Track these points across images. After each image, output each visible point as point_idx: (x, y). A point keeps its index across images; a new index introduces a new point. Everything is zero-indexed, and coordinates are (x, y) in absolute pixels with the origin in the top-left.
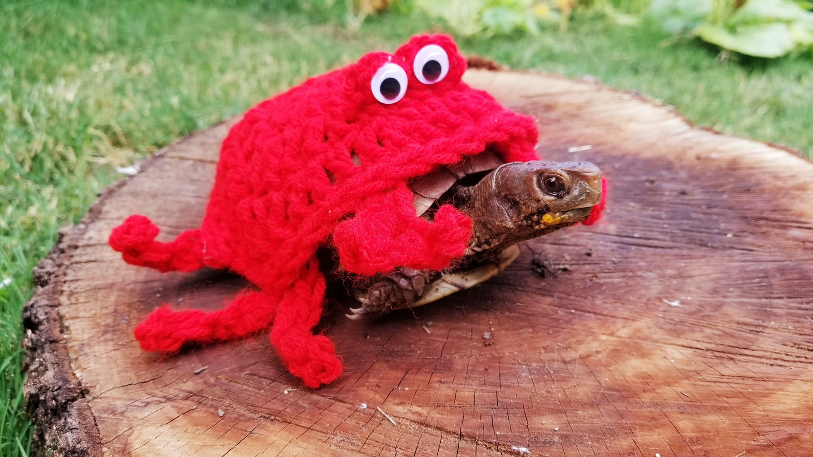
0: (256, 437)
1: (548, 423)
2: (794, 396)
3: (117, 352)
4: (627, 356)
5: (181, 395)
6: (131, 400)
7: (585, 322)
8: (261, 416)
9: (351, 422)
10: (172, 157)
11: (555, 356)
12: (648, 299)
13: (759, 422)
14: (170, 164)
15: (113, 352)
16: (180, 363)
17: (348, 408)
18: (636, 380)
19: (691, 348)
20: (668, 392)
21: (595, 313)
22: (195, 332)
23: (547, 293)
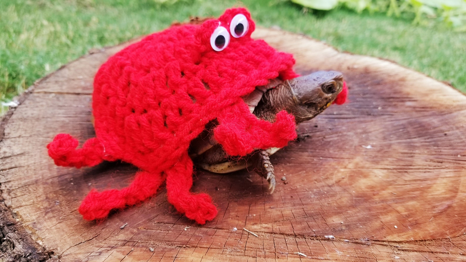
0: (180, 259)
1: (336, 220)
2: (441, 186)
3: (61, 224)
4: (358, 178)
5: (119, 244)
6: (88, 253)
7: (329, 163)
8: (177, 246)
9: (231, 240)
10: (38, 93)
11: (323, 183)
12: (355, 147)
13: (432, 201)
14: (38, 97)
15: (58, 225)
16: (108, 224)
17: (226, 232)
18: (368, 190)
19: (386, 169)
20: (385, 193)
21: (333, 158)
23: (304, 150)
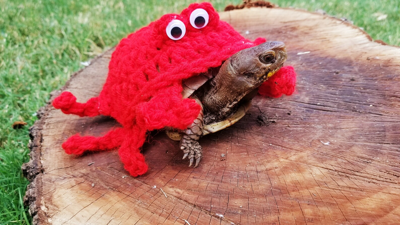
0: (105, 198)
1: (238, 203)
2: (375, 201)
3: (59, 153)
4: (291, 171)
5: (79, 175)
6: (59, 176)
7: (275, 151)
8: (110, 188)
9: (147, 194)
10: (105, 57)
11: (253, 168)
12: (313, 141)
13: (349, 213)
14: (104, 61)
15: (58, 153)
16: (84, 160)
17: (148, 187)
18: (292, 185)
19: (327, 169)
20: (305, 192)
21: (282, 146)
22: (88, 147)
23: (261, 134)
